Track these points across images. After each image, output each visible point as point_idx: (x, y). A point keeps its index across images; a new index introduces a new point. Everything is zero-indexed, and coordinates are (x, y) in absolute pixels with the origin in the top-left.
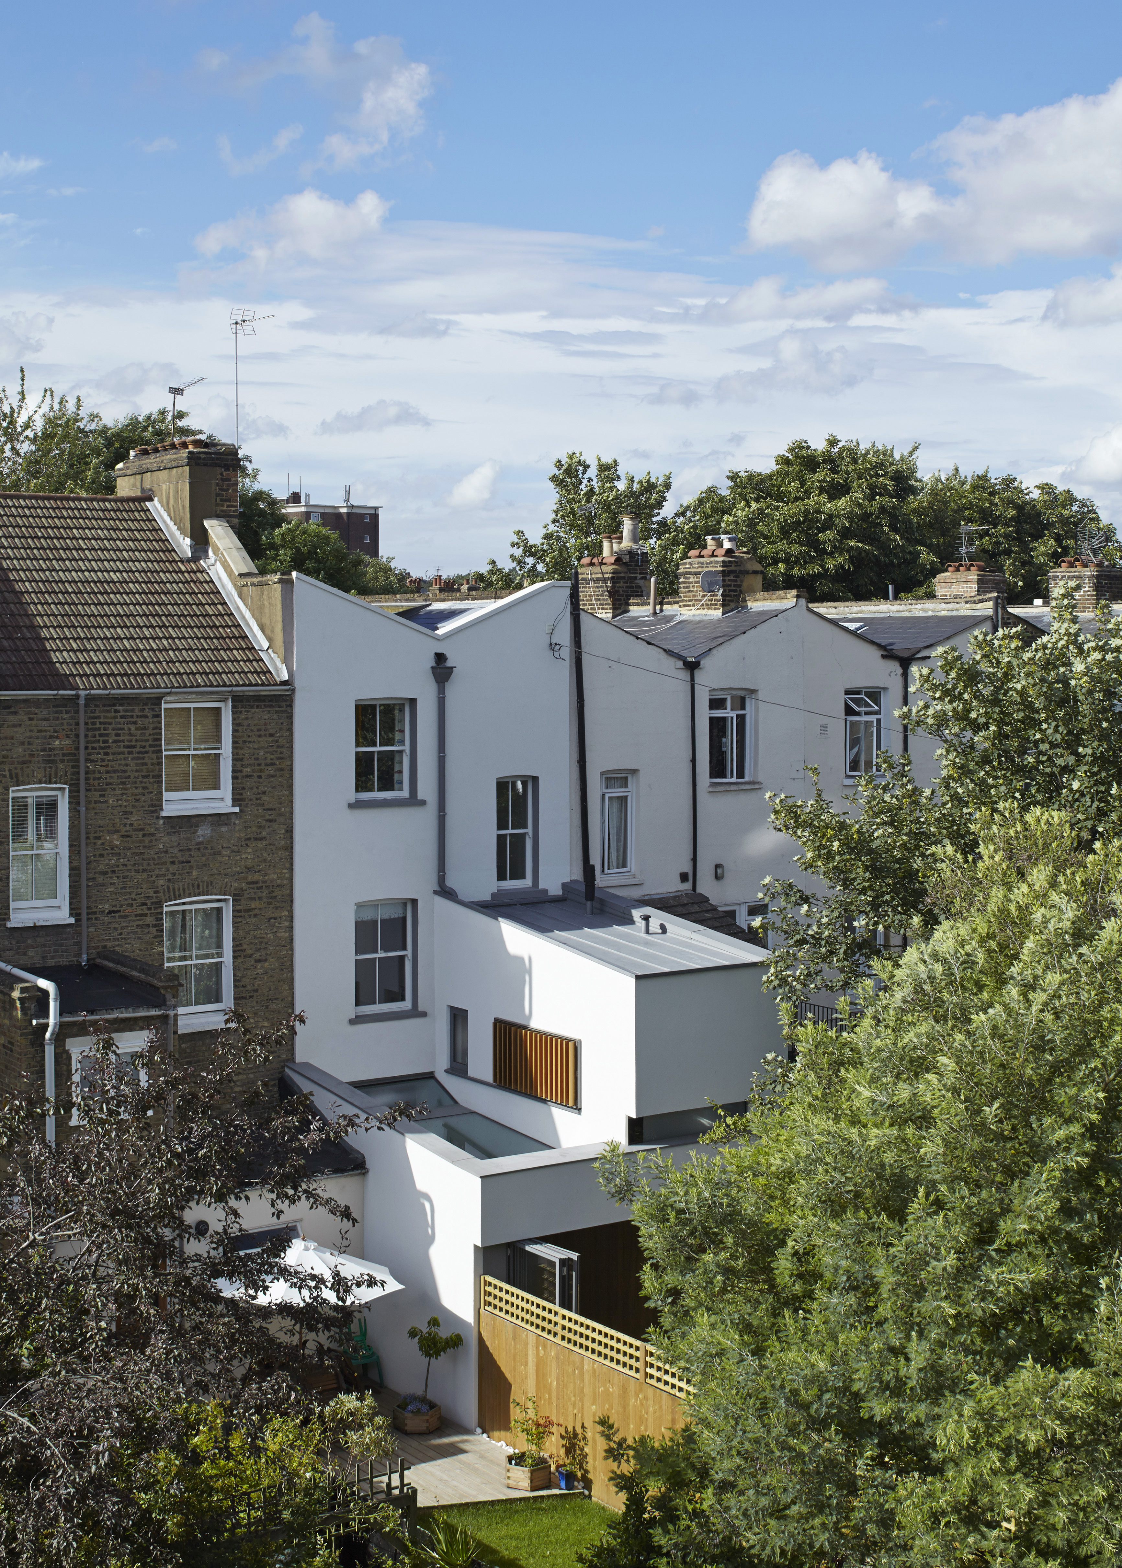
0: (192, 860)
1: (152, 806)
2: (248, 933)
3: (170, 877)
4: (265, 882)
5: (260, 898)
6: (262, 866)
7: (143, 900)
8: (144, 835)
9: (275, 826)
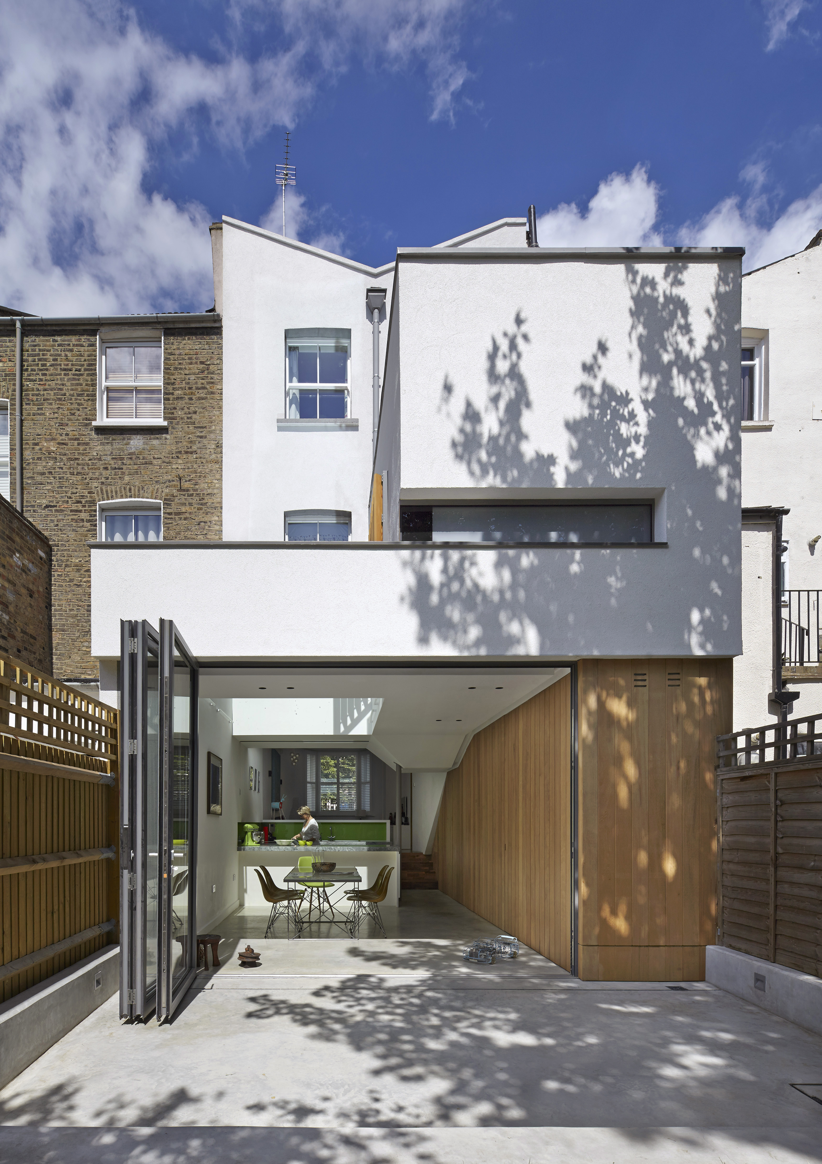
0: (124, 467)
1: (87, 419)
2: (179, 533)
3: (103, 480)
4: (197, 490)
5: (191, 504)
6: (193, 475)
7: (78, 499)
8: (79, 444)
9: (205, 441)
